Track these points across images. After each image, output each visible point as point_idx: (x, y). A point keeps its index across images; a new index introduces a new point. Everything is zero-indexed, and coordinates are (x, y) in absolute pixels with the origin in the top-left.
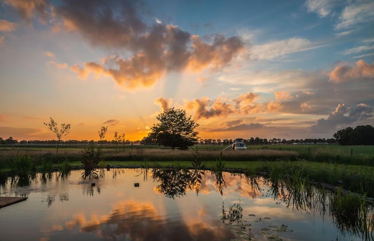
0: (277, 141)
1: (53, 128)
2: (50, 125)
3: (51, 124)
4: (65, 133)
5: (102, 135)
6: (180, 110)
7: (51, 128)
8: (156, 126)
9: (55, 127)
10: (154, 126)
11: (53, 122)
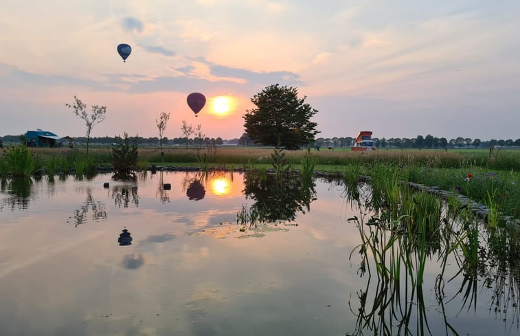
0: (465, 142)
1: (80, 112)
2: (75, 107)
3: (77, 106)
4: (97, 120)
5: (161, 126)
6: (288, 88)
7: (77, 113)
8: (250, 112)
9: (83, 111)
10: (247, 113)
11: (79, 103)
